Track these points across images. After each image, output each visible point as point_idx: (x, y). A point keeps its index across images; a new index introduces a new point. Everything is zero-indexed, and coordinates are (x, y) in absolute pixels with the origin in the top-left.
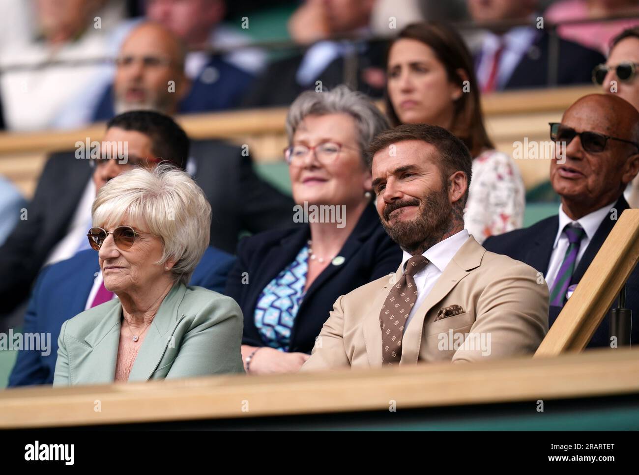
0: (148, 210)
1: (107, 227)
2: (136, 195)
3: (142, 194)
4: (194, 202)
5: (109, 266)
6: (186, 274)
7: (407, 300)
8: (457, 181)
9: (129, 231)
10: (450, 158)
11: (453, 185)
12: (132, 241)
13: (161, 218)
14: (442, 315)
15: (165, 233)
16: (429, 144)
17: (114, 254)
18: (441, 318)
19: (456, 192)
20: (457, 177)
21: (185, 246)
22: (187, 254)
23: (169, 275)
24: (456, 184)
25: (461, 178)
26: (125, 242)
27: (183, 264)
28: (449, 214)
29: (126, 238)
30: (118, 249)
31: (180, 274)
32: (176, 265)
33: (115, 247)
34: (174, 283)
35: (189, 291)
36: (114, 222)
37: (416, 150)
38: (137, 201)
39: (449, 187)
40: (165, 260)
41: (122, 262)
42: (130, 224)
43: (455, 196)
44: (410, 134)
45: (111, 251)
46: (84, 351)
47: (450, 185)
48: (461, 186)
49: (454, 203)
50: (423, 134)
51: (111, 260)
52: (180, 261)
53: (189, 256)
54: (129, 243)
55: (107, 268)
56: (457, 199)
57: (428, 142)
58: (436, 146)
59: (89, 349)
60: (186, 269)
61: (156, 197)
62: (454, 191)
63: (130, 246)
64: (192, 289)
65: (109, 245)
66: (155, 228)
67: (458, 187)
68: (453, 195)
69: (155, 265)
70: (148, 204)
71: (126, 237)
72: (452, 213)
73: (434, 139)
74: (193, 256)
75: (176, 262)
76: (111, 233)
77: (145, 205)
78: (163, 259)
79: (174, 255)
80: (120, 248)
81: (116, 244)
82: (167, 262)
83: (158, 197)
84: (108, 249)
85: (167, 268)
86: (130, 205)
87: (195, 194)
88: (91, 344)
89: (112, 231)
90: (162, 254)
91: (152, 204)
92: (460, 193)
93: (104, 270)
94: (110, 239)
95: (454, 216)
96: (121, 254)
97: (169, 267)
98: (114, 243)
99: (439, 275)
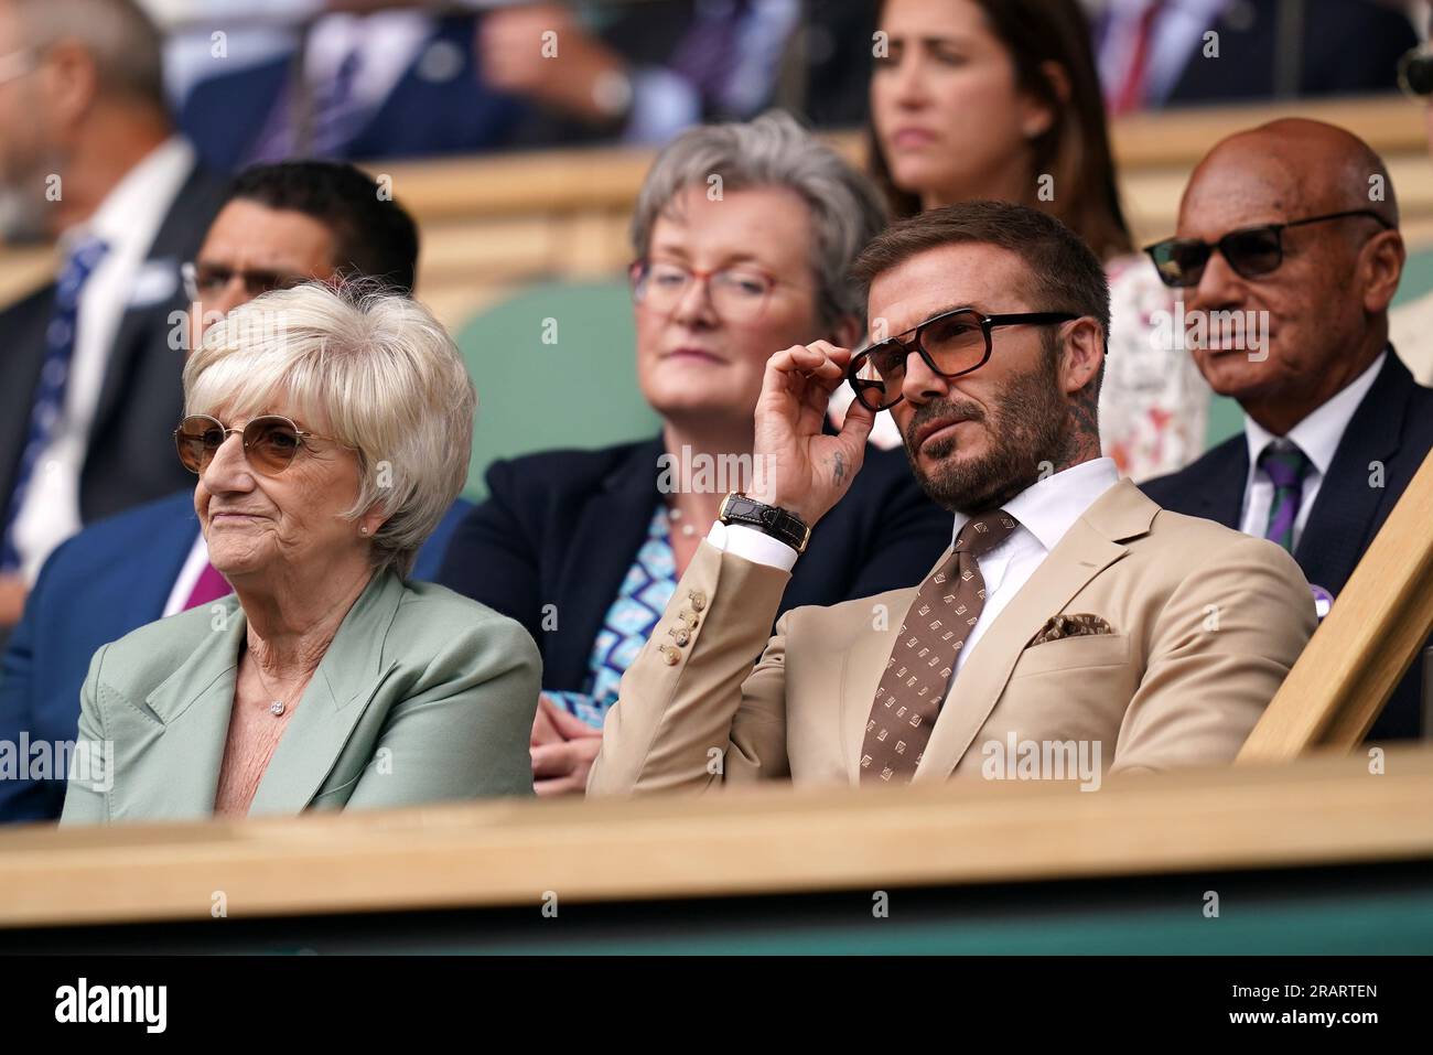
0: (335, 383)
1: (228, 416)
2: (308, 343)
3: (322, 342)
4: (442, 376)
5: (224, 509)
6: (406, 553)
7: (961, 610)
8: (1078, 341)
9: (285, 430)
10: (1060, 283)
11: (1069, 350)
12: (289, 457)
13: (364, 405)
14: (1055, 632)
15: (369, 442)
16: (1007, 252)
17: (242, 483)
18: (1052, 638)
19: (1077, 368)
20: (1078, 331)
21: (414, 483)
22: (414, 501)
23: (366, 550)
24: (1077, 348)
25: (1088, 333)
26: (270, 456)
27: (402, 525)
28: (1064, 421)
29: (273, 449)
30: (252, 473)
31: (391, 550)
32: (386, 526)
33: (244, 467)
34: (376, 570)
35: (409, 594)
36: (249, 406)
37: (978, 268)
38: (309, 357)
39: (1059, 357)
40: (361, 512)
41: (259, 502)
42: (287, 414)
43: (1075, 377)
44: (959, 229)
45: (235, 474)
46: (145, 731)
47: (1062, 351)
48: (1090, 352)
49: (1073, 394)
50: (990, 228)
51: (231, 495)
52: (397, 517)
53: (419, 506)
54: (280, 461)
55: (218, 514)
56: (1080, 386)
57: (1004, 246)
58: (1025, 256)
59: (158, 727)
60: (408, 539)
61: (356, 352)
62: (1073, 365)
63: (282, 467)
64: (418, 591)
65: (231, 459)
66: (348, 428)
67: (1080, 353)
68: (1070, 374)
69: (339, 521)
70: (335, 369)
71: (274, 445)
72: (1072, 417)
73: (1019, 238)
74: (426, 510)
75: (388, 517)
76: (237, 432)
77: (327, 368)
78: (359, 506)
79: (384, 500)
80: (256, 471)
81: (247, 458)
82: (365, 517)
83: (360, 356)
84: (229, 470)
85: (364, 530)
86: (291, 368)
87: (446, 360)
88: (162, 713)
89: (239, 426)
90: (359, 494)
91: (345, 369)
92: (1088, 369)
93: (213, 518)
94: (235, 447)
95: (1077, 423)
96: (256, 485)
97: (368, 530)
98: (242, 455)
99: (1044, 555)
